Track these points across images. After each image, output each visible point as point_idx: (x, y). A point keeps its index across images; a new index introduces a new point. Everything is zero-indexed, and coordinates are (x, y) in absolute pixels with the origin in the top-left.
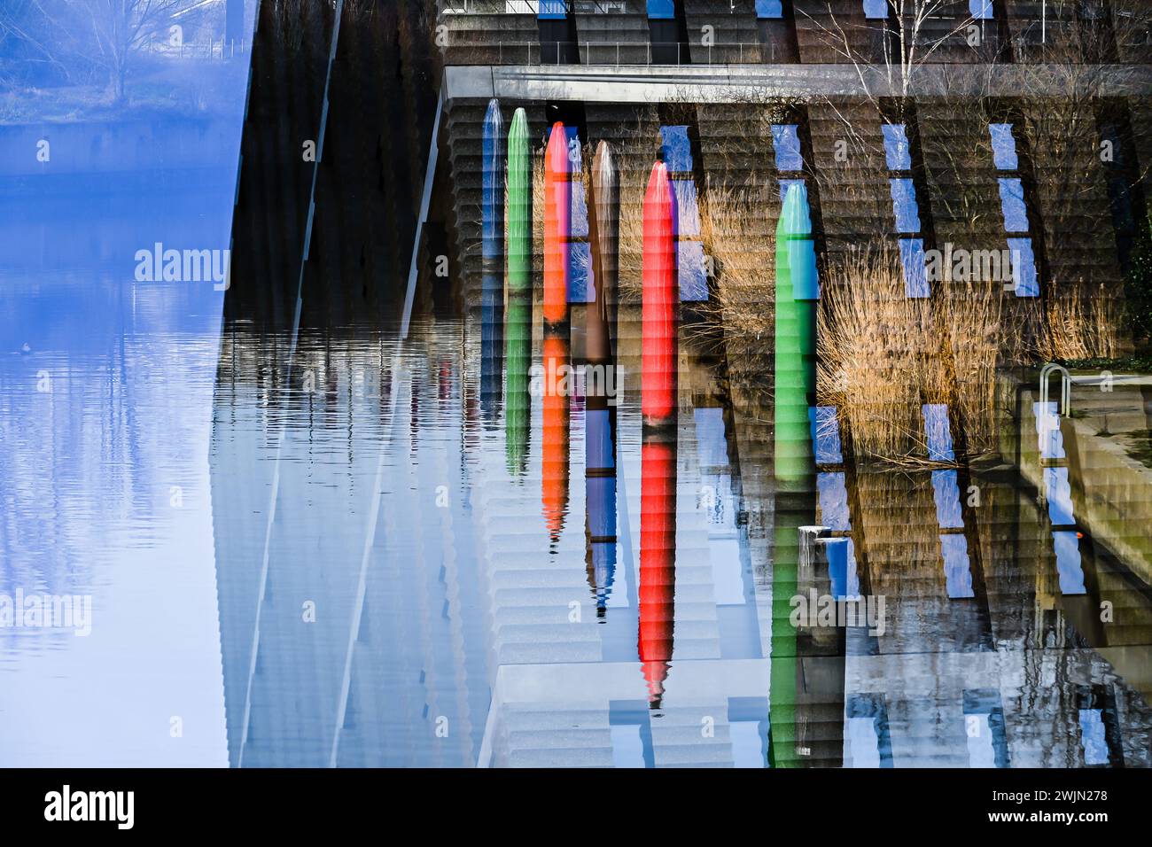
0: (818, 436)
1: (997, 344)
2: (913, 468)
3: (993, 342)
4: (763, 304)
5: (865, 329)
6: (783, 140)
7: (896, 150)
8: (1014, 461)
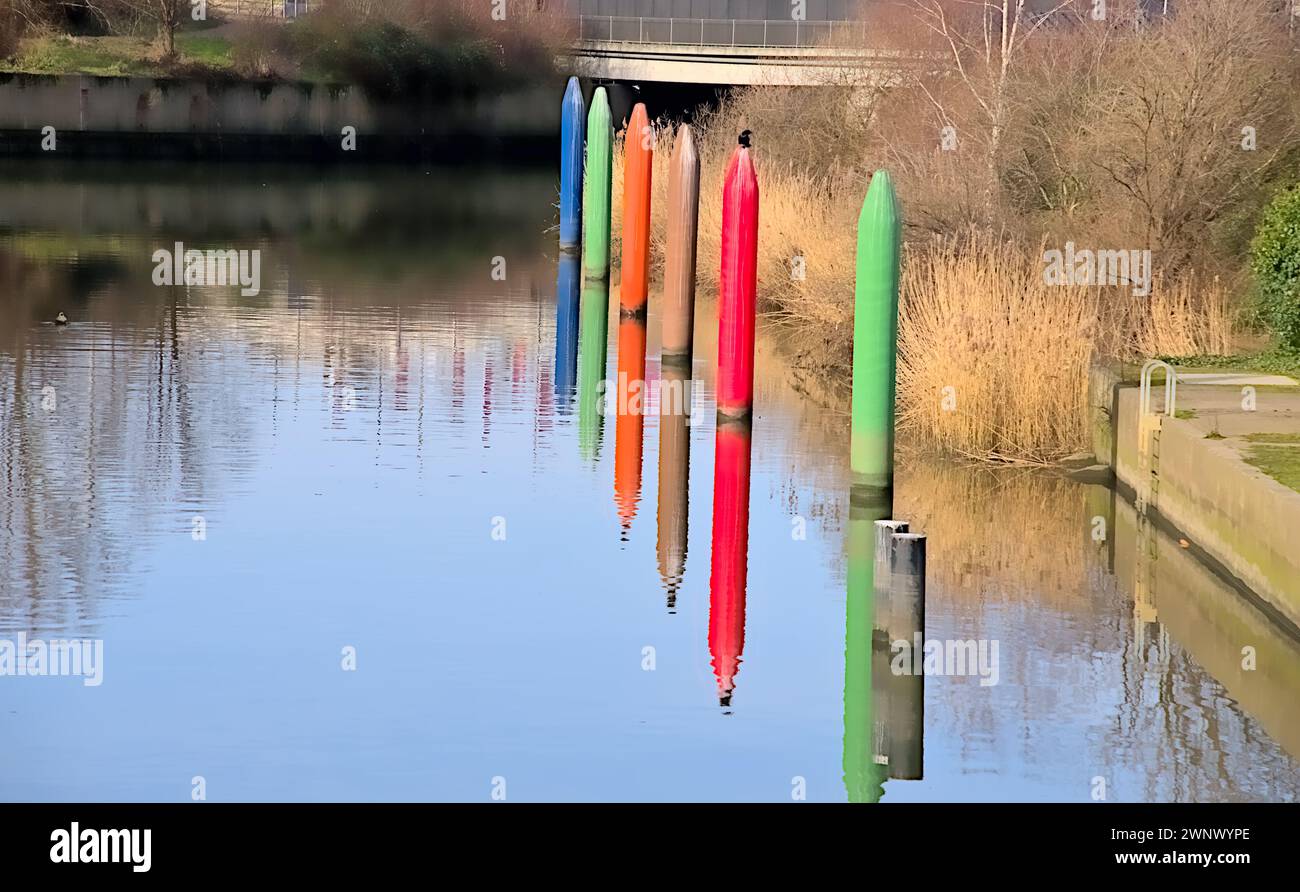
0: (896, 429)
1: (1092, 339)
2: (998, 465)
3: (1088, 337)
4: (843, 293)
5: (949, 321)
6: (870, 127)
7: (991, 135)
8: (1110, 461)
